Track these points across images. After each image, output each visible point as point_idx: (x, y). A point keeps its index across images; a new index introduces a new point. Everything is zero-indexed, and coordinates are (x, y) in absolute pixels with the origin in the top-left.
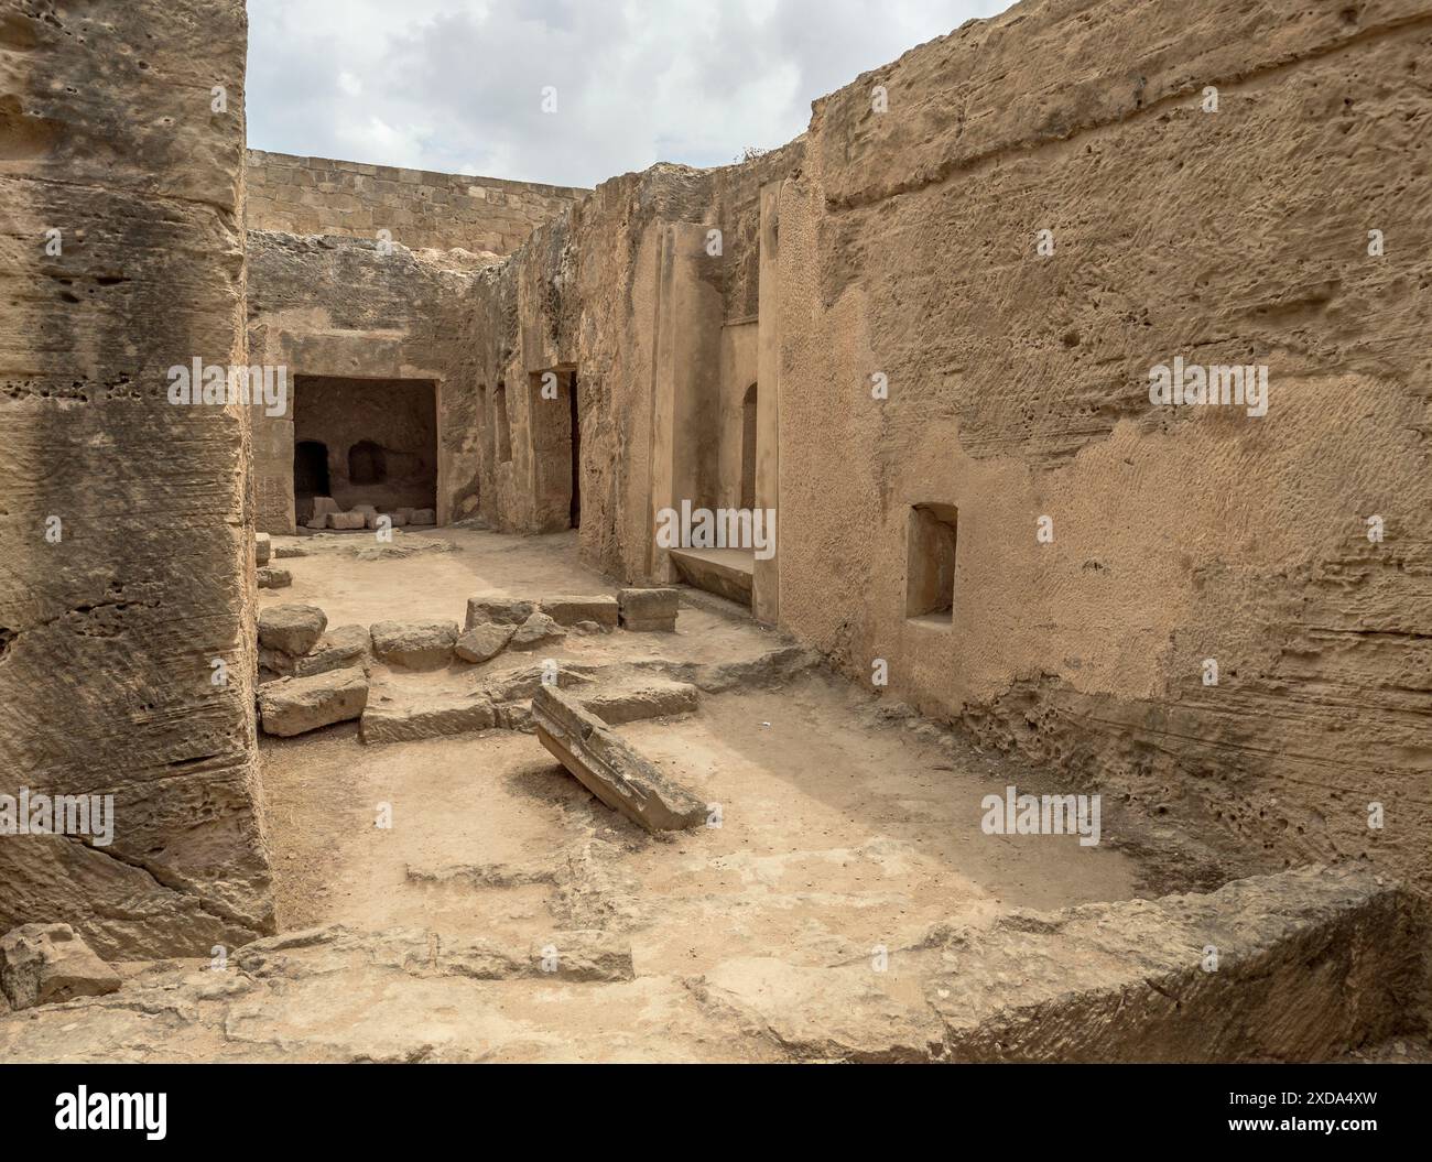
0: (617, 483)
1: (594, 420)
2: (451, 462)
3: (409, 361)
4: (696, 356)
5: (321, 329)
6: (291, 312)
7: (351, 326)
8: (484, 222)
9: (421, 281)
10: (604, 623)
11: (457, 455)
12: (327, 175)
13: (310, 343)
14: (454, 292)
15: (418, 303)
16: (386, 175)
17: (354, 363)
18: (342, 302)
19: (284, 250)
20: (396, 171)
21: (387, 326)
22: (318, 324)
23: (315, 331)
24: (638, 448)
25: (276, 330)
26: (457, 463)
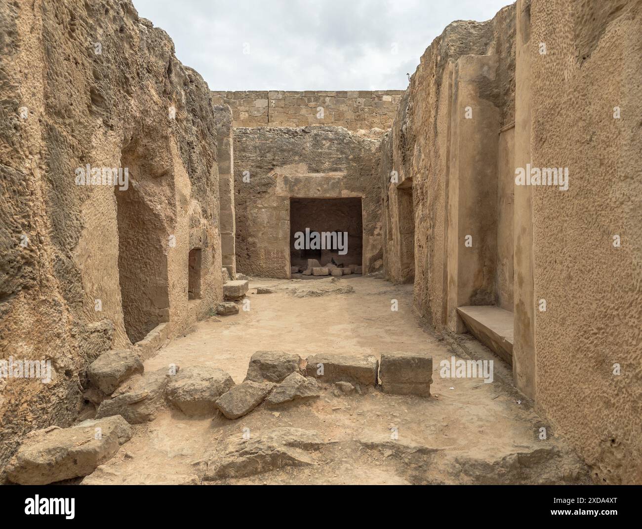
0: (429, 255)
1: (421, 213)
2: (368, 242)
3: (347, 188)
4: (477, 158)
5: (303, 174)
6: (289, 166)
7: (318, 171)
8: (391, 113)
9: (353, 146)
10: (361, 384)
11: (371, 237)
12: (312, 99)
13: (297, 181)
14: (370, 150)
15: (351, 157)
16: (340, 95)
17: (318, 190)
18: (313, 160)
19: (287, 136)
20: (346, 92)
21: (335, 170)
22: (301, 171)
23: (301, 175)
24: (439, 230)
25: (281, 175)
26: (371, 241)
